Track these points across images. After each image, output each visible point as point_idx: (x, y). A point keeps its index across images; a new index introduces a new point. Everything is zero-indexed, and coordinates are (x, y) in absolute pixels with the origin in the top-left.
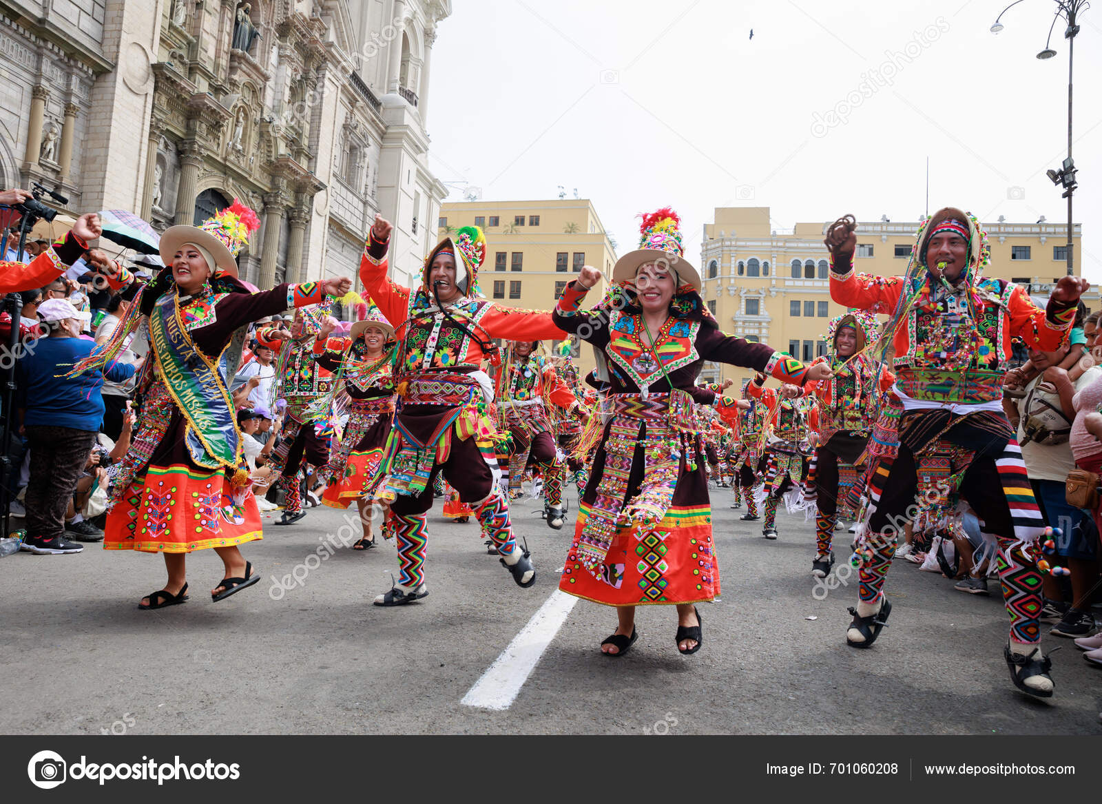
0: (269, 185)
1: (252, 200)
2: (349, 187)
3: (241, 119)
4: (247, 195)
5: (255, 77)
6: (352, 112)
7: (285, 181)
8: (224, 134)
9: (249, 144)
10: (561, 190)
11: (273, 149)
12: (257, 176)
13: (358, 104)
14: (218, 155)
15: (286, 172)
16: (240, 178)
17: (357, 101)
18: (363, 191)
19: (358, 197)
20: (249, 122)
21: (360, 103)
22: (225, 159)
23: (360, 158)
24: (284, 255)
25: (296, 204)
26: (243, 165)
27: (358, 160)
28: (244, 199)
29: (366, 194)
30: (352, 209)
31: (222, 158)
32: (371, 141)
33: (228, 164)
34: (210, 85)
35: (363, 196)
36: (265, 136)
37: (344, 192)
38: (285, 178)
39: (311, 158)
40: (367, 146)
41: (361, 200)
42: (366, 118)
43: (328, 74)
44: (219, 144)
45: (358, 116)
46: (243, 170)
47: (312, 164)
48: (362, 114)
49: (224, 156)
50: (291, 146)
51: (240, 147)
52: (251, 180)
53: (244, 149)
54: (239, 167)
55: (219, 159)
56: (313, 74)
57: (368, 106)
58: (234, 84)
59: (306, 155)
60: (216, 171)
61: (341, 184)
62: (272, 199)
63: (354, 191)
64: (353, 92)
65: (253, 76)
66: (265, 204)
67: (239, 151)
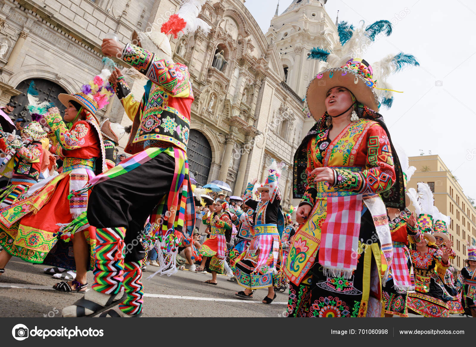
0: (228, 130)
1: (218, 137)
2: (282, 138)
3: (213, 98)
4: (216, 134)
5: (222, 80)
6: (285, 103)
7: (237, 129)
8: (201, 103)
9: (217, 110)
10: (421, 152)
11: (229, 113)
12: (221, 125)
13: (287, 99)
14: (197, 113)
15: (236, 124)
16: (210, 125)
17: (287, 97)
18: (291, 141)
19: (288, 144)
20: (218, 100)
21: (289, 98)
22: (201, 115)
23: (290, 125)
24: (237, 166)
25: (245, 141)
26: (212, 119)
27: (288, 126)
28: (213, 136)
29: (293, 143)
30: (284, 149)
31: (199, 114)
32: (296, 117)
33: (202, 117)
34: (194, 80)
35: (292, 144)
36: (226, 106)
37: (278, 140)
38: (236, 127)
39: (255, 120)
40: (294, 119)
41: (290, 146)
42: (293, 106)
43: (266, 82)
44: (198, 108)
45: (288, 105)
46: (212, 121)
47: (256, 123)
48: (291, 104)
49: (200, 113)
50: (244, 114)
51: (210, 110)
52: (217, 126)
53: (213, 112)
54: (209, 119)
55: (197, 115)
56: (259, 83)
57: (294, 100)
58: (209, 82)
59: (253, 119)
60: (197, 121)
61: (277, 136)
62: (229, 137)
63: (285, 140)
64: (284, 93)
65: (221, 79)
66: (226, 139)
67: (210, 112)
